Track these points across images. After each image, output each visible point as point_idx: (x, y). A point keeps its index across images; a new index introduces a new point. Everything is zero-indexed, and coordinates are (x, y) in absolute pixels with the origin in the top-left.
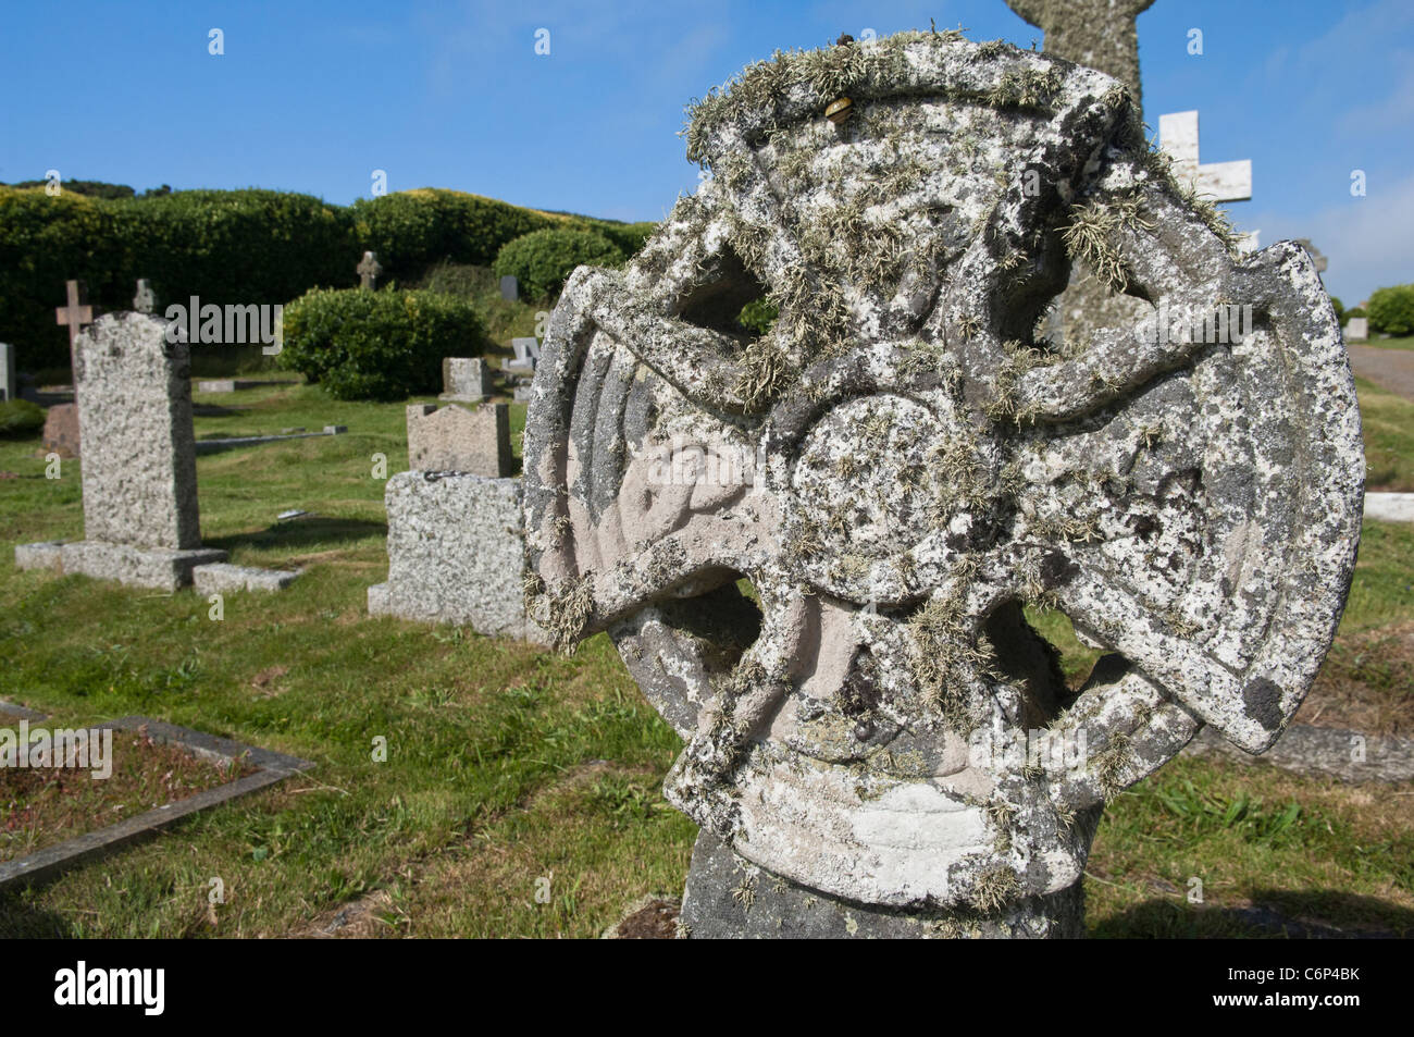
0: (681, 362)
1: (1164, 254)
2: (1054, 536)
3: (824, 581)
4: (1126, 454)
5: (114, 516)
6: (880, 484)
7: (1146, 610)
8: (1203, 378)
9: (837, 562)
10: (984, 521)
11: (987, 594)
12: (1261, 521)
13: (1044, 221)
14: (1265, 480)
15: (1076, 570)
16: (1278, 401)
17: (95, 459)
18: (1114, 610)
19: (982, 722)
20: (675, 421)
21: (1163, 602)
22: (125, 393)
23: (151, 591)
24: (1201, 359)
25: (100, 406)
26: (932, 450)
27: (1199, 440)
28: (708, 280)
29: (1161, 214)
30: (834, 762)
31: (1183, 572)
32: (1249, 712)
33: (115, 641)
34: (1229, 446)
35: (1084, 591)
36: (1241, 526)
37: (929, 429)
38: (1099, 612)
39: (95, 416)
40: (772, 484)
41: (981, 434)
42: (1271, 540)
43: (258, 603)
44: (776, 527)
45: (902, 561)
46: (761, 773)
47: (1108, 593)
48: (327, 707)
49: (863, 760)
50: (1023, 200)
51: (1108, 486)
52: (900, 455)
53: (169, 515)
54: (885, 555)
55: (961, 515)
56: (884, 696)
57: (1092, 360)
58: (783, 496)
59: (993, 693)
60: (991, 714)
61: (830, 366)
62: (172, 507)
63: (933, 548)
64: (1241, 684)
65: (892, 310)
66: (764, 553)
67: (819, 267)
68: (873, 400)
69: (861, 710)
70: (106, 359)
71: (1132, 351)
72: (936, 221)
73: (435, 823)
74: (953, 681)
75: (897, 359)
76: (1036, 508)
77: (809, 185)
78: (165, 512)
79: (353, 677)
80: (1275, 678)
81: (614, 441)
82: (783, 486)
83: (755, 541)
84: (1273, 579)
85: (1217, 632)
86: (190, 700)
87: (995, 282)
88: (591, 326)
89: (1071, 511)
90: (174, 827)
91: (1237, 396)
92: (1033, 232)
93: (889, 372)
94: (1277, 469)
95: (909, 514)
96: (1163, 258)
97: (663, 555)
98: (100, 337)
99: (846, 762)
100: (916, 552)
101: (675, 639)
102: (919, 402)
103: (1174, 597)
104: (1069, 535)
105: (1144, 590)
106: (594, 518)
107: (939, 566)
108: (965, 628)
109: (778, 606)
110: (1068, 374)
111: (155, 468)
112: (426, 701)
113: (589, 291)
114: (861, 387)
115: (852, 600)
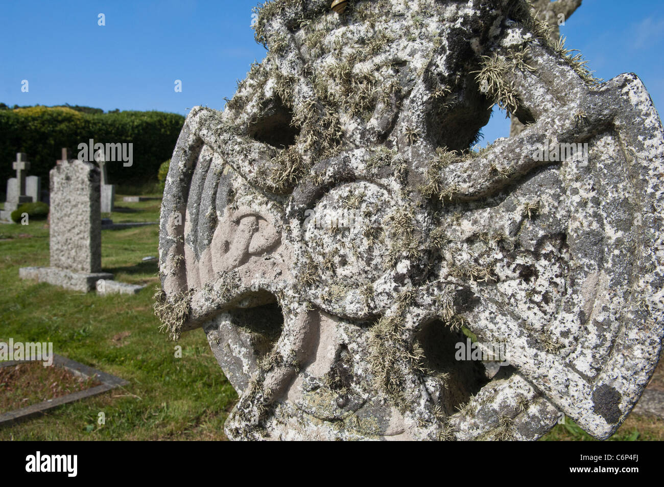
0: (243, 162)
1: (543, 87)
2: (465, 277)
3: (319, 301)
4: (514, 222)
5: (63, 255)
6: (354, 239)
7: (525, 331)
8: (568, 170)
9: (327, 289)
10: (418, 265)
11: (418, 315)
12: (609, 272)
13: (462, 67)
14: (612, 241)
15: (477, 301)
16: (621, 186)
17: (56, 228)
18: (502, 330)
19: (413, 402)
20: (242, 198)
21: (538, 326)
22: (70, 197)
23: (76, 292)
25: (59, 203)
26: (387, 218)
27: (565, 213)
28: (267, 114)
29: (540, 60)
30: (324, 420)
31: (552, 305)
32: (596, 410)
33: (55, 315)
34: (586, 217)
35: (483, 316)
36: (594, 274)
37: (386, 203)
38: (492, 331)
39: (57, 208)
40: (291, 237)
41: (418, 206)
42: (616, 284)
43: (124, 300)
44: (292, 265)
45: (366, 290)
46: (280, 423)
47: (499, 318)
48: (145, 353)
49: (342, 420)
50: (448, 52)
51: (501, 242)
52: (367, 221)
53: (87, 256)
54: (357, 286)
55: (403, 261)
56: (355, 379)
57: (491, 157)
58: (297, 246)
59: (423, 382)
60: (420, 397)
61: (328, 163)
62: (89, 253)
63: (386, 282)
64: (591, 388)
65: (368, 128)
66: (285, 281)
67: (325, 102)
68: (353, 185)
69: (340, 387)
70: (64, 181)
71: (517, 150)
72: (397, 71)
73: (180, 418)
74: (395, 373)
75: (367, 157)
76: (453, 257)
77: (323, 52)
78: (85, 255)
80: (616, 385)
81: (209, 210)
82: (298, 239)
83: (280, 274)
84: (616, 313)
85: (575, 349)
86: (83, 346)
87: (430, 107)
88: (199, 143)
89: (476, 260)
91: (592, 182)
92: (454, 74)
93: (362, 166)
94: (620, 234)
95: (371, 259)
96: (542, 90)
97: (228, 281)
98: (61, 171)
99: (332, 420)
100: (375, 285)
101: (239, 333)
102: (381, 186)
103: (545, 322)
104: (474, 276)
105: (525, 317)
106: (197, 256)
107: (389, 294)
108: (404, 337)
109: (292, 316)
110: (475, 167)
111: (82, 233)
112: (193, 353)
113: (198, 120)
114: (346, 177)
115: (336, 315)
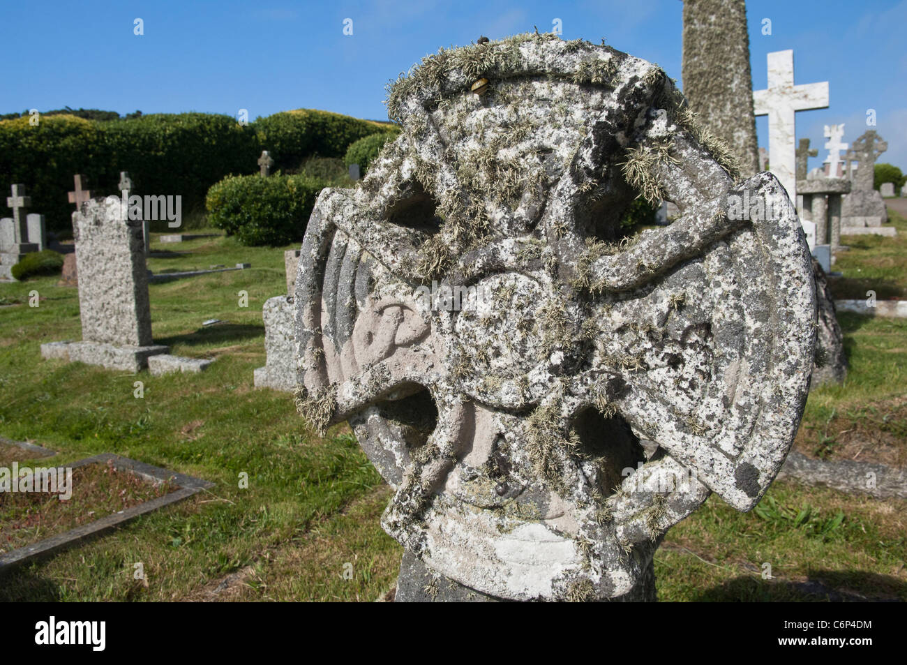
0: (386, 251)
1: (687, 180)
2: (617, 366)
3: (474, 393)
4: (662, 313)
5: (99, 325)
6: (507, 331)
7: (674, 416)
8: (711, 264)
9: (481, 381)
10: (571, 356)
11: (574, 404)
12: (748, 359)
13: (608, 159)
14: (751, 331)
15: (629, 389)
16: (759, 279)
17: (87, 290)
18: (652, 416)
19: (571, 486)
20: (384, 288)
21: (685, 410)
22: (104, 248)
23: (123, 372)
24: (709, 251)
25: (89, 256)
26: (539, 309)
27: (708, 305)
28: (405, 196)
29: (684, 153)
30: (484, 508)
31: (698, 391)
32: (738, 485)
33: (99, 404)
34: (727, 308)
35: (634, 403)
36: (736, 361)
37: (538, 295)
38: (643, 417)
39: (86, 263)
40: (441, 330)
41: (569, 299)
42: (754, 371)
43: (187, 380)
44: (444, 358)
45: (521, 381)
46: (439, 513)
47: (649, 405)
48: (227, 446)
49: (502, 507)
50: (594, 146)
51: (650, 333)
52: (519, 313)
53: (133, 325)
54: (512, 377)
55: (557, 352)
56: (513, 467)
57: (638, 252)
58: (448, 338)
59: (581, 467)
60: (578, 480)
61: (476, 254)
62: (134, 320)
63: (540, 373)
64: (734, 466)
65: (515, 217)
66: (437, 374)
67: (468, 190)
68: (503, 276)
69: (499, 475)
70: (92, 227)
71: (663, 246)
72: (542, 159)
73: (286, 523)
74: (553, 460)
75: (517, 250)
76: (605, 347)
77: (463, 135)
78: (130, 323)
79: (244, 427)
80: (755, 463)
81: (349, 300)
82: (449, 331)
83: (432, 366)
84: (755, 397)
85: (720, 431)
86: (144, 442)
87: (578, 199)
88: (332, 227)
89: (627, 350)
90: (125, 525)
91: (733, 276)
92: (601, 167)
93: (512, 258)
94: (758, 324)
95: (525, 351)
96: (686, 183)
97: (377, 374)
98: (88, 213)
99: (492, 508)
100: (530, 376)
101: (388, 427)
102: (532, 278)
103: (692, 407)
104: (625, 365)
105: (673, 403)
106: (337, 349)
107: (544, 385)
108: (560, 425)
109: (447, 408)
110: (623, 261)
111: (124, 295)
112: (288, 443)
113: (331, 205)
114: (495, 268)
115: (492, 406)
